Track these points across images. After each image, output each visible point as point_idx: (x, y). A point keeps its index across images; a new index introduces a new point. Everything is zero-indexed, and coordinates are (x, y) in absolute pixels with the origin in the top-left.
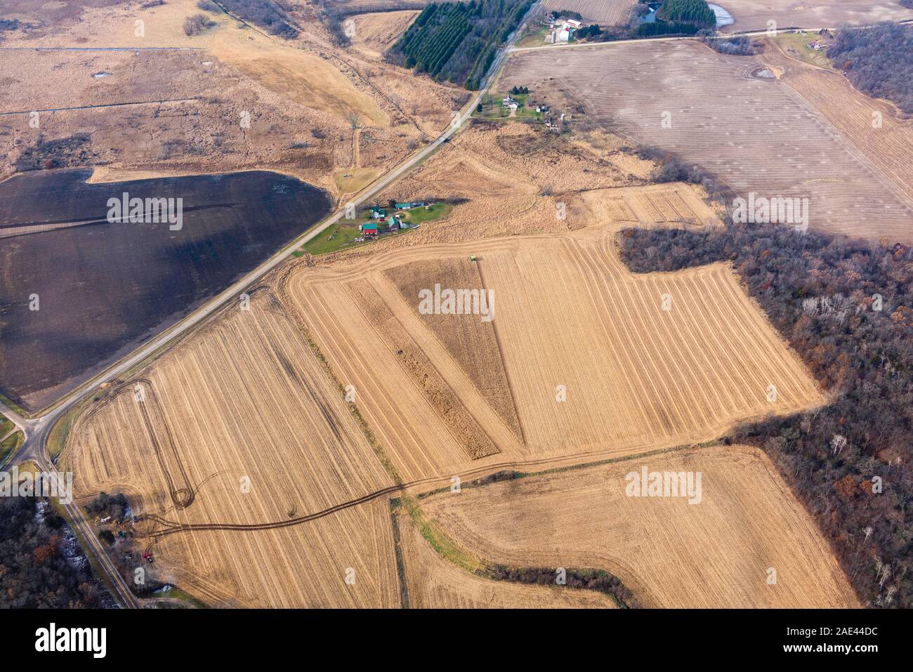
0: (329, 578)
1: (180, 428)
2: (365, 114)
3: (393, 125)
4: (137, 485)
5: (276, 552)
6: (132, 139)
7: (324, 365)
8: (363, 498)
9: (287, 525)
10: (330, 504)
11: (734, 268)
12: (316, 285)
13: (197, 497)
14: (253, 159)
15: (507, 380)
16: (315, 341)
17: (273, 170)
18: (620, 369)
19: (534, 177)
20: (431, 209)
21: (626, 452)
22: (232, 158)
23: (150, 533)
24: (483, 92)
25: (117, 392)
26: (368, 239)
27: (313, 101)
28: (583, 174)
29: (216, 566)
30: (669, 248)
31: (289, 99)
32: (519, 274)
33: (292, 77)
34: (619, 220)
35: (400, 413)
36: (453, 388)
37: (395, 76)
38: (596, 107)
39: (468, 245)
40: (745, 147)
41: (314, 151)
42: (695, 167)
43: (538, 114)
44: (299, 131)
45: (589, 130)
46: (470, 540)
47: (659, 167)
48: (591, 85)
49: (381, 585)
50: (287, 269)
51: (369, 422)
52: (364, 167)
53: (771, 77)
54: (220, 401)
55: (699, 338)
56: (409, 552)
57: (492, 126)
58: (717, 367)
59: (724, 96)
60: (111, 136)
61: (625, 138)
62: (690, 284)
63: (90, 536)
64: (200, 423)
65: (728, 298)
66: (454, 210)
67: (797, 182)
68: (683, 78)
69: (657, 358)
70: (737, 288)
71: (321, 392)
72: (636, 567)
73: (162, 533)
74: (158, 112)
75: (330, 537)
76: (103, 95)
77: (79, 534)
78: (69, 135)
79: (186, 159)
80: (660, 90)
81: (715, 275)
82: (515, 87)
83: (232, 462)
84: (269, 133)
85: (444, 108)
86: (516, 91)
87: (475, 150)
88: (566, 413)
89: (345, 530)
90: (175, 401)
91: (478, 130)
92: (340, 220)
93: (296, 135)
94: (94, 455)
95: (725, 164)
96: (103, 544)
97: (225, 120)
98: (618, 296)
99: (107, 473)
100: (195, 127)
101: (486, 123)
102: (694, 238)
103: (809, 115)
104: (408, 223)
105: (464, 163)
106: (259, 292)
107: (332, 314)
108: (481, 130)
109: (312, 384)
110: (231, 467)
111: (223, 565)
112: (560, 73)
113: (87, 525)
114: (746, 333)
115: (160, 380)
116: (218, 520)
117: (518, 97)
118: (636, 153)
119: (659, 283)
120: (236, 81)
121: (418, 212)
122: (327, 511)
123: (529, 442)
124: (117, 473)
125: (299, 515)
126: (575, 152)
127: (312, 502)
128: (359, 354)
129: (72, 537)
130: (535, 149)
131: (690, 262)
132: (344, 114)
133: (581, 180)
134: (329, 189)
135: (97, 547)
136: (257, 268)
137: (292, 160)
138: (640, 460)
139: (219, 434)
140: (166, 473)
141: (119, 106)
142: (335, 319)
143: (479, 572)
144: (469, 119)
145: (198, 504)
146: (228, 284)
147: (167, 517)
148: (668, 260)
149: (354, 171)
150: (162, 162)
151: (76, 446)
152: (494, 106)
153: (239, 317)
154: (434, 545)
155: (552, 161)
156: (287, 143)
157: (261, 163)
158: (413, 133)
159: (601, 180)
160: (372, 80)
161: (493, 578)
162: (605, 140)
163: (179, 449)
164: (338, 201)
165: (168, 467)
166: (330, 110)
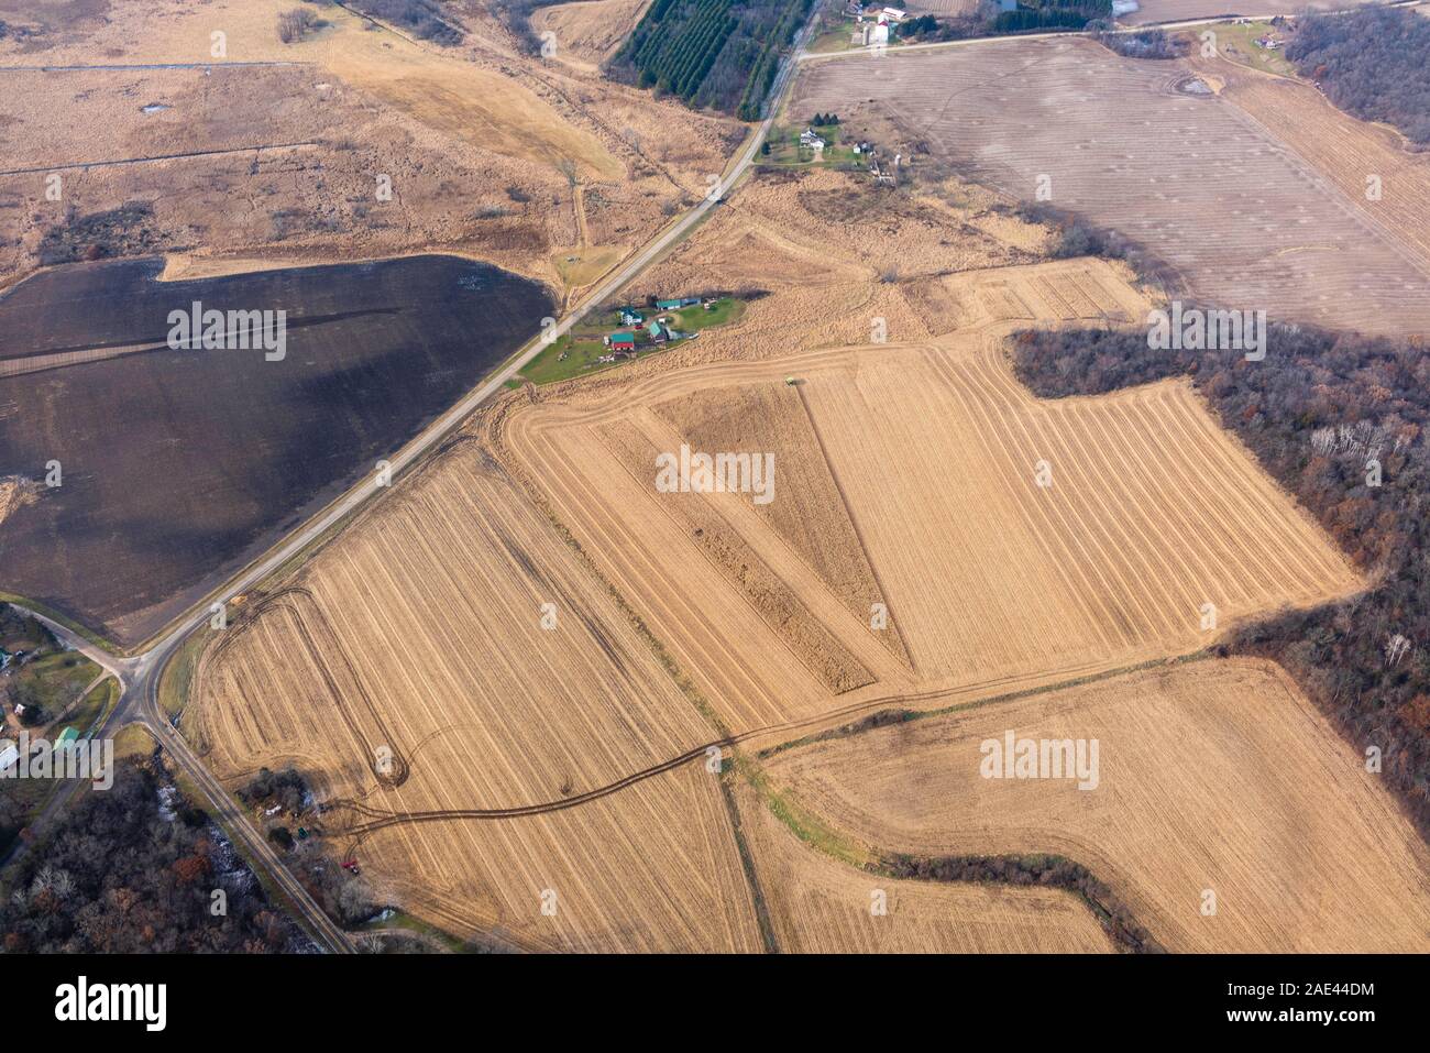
0: (639, 886)
1: (369, 662)
2: (587, 162)
3: (633, 179)
4: (314, 755)
5: (551, 850)
6: (221, 209)
7: (580, 556)
8: (674, 761)
9: (561, 808)
10: (624, 772)
11: (1195, 386)
12: (551, 432)
13: (413, 769)
14: (419, 237)
15: (872, 570)
16: (561, 519)
17: (453, 254)
18: (1042, 546)
19: (864, 255)
20: (713, 309)
21: (1070, 674)
22: (386, 236)
23: (348, 828)
24: (767, 123)
25: (260, 609)
26: (621, 357)
27: (501, 142)
28: (940, 248)
29: (462, 877)
30: (1091, 360)
31: (463, 140)
32: (865, 405)
33: (461, 105)
34: (1006, 319)
35: (711, 626)
36: (789, 584)
37: (625, 102)
38: (945, 143)
39: (778, 363)
40: (1182, 201)
41: (515, 221)
42: (1113, 234)
43: (857, 156)
44: (486, 191)
45: (939, 179)
46: (849, 818)
47: (1055, 234)
48: (934, 110)
49: (723, 893)
50: (500, 407)
51: (664, 642)
52: (596, 244)
53: (1207, 91)
54: (424, 616)
55: (1156, 495)
56: (757, 840)
57: (789, 176)
58: (1190, 539)
59: (1141, 123)
60: (186, 206)
61: (997, 191)
62: (1130, 413)
63: (252, 838)
64: (400, 653)
65: (1191, 432)
66: (748, 308)
67: (1268, 253)
68: (1073, 95)
69: (1096, 529)
70: (1205, 418)
71: (582, 600)
72: (1108, 848)
73: (366, 827)
74: (255, 165)
75: (631, 824)
76: (163, 140)
77: (234, 835)
78: (117, 205)
79: (312, 238)
80: (1040, 116)
81: (1166, 397)
82: (818, 116)
83: (459, 712)
84: (439, 194)
85: (710, 149)
86: (819, 121)
87: (768, 215)
88: (969, 617)
89: (652, 811)
90: (354, 620)
91: (767, 183)
92: (572, 328)
93: (483, 198)
94: (237, 710)
95: (1155, 226)
96: (275, 849)
97: (366, 176)
98: (1023, 435)
99: (263, 737)
100: (319, 187)
101: (778, 172)
102: (1128, 342)
103: (1273, 149)
104: (680, 331)
105: (753, 234)
106: (460, 446)
107: (582, 477)
108: (772, 183)
109: (567, 586)
110: (459, 720)
111: (472, 873)
112: (885, 91)
113: (244, 820)
114: (1228, 486)
115: (324, 588)
116: (452, 804)
117: (822, 130)
118: (1018, 213)
119: (1083, 413)
120: (372, 113)
121: (693, 313)
122: (620, 782)
123: (919, 664)
124: (279, 737)
125: (577, 791)
126: (922, 214)
127: (595, 771)
128: (634, 538)
129: (224, 840)
130: (860, 212)
131: (1127, 380)
132: (554, 163)
133: (938, 258)
134: (547, 281)
135: (266, 855)
136: (452, 409)
137: (482, 237)
138: (1093, 685)
139: (432, 670)
140: (357, 734)
141: (192, 157)
142: (588, 484)
143: (870, 868)
144: (752, 167)
145: (416, 780)
146: (410, 434)
147: (370, 802)
148: (1093, 377)
149: (583, 251)
150: (275, 244)
151: (207, 698)
152: (787, 145)
153: (436, 487)
154: (795, 829)
155: (889, 230)
156: (472, 208)
157: (434, 243)
158: (668, 191)
159: (969, 257)
160: (589, 107)
161: (893, 875)
162: (967, 194)
163: (373, 696)
164: (565, 299)
165: (359, 725)
166: (530, 156)
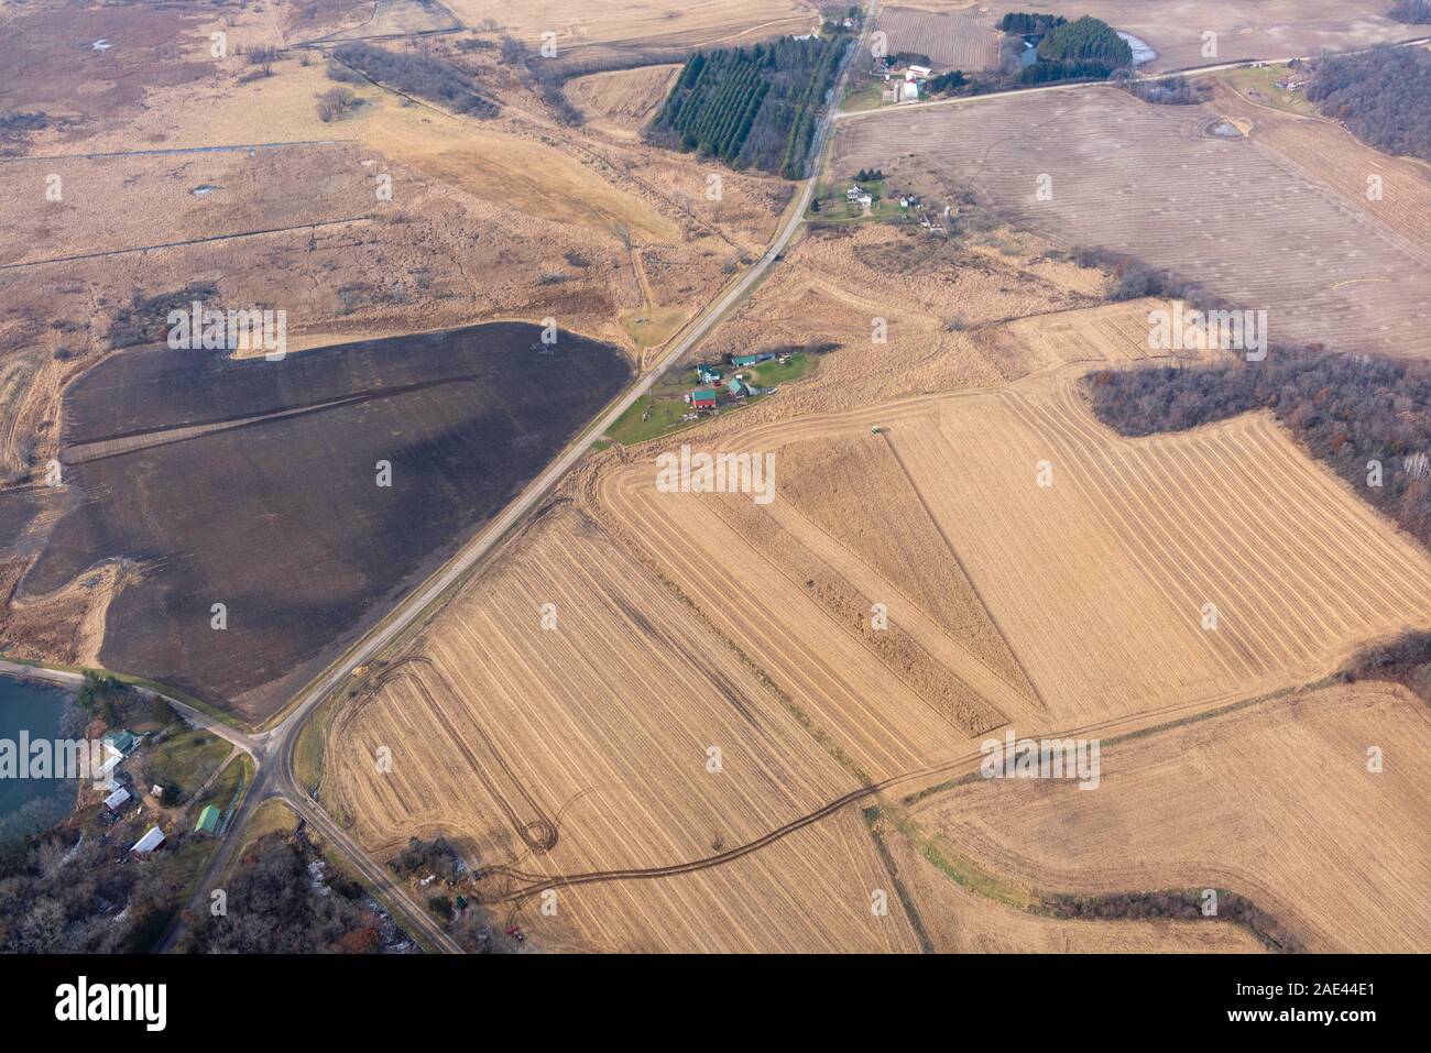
0: (806, 939)
1: (501, 728)
2: (640, 226)
3: (689, 240)
4: (461, 823)
5: (713, 907)
6: (284, 285)
7: (694, 612)
8: (820, 811)
9: (716, 864)
10: (772, 825)
11: (1278, 419)
12: (646, 491)
13: (561, 832)
14: (485, 306)
15: (987, 612)
16: (670, 577)
17: (522, 320)
18: (1152, 582)
19: (927, 305)
20: (788, 363)
21: (1201, 707)
22: (452, 306)
23: (506, 894)
24: (812, 181)
25: (382, 679)
26: (704, 414)
27: (553, 210)
28: (1001, 296)
29: (628, 938)
30: (1170, 398)
31: (514, 210)
32: (954, 451)
33: (507, 175)
34: (1077, 361)
35: (836, 677)
36: (907, 630)
37: (669, 166)
38: (990, 193)
39: (862, 413)
40: (1230, 240)
41: (578, 286)
42: (1170, 275)
43: (905, 209)
44: (546, 258)
45: (989, 228)
46: (1004, 861)
47: (1112, 276)
48: (974, 162)
49: (890, 942)
50: (592, 469)
51: (792, 694)
52: (662, 305)
53: (1235, 133)
54: (550, 681)
55: (1257, 528)
56: (916, 887)
57: (841, 231)
58: (1298, 568)
59: (1177, 167)
60: (250, 284)
61: (1048, 237)
62: (1218, 448)
63: (411, 909)
64: (530, 717)
65: (1282, 464)
66: (822, 363)
67: (1323, 287)
68: (1106, 143)
69: (1202, 563)
70: (1292, 449)
71: (703, 655)
72: (1268, 879)
73: (524, 893)
74: (313, 241)
75: (787, 876)
76: (218, 221)
77: (391, 907)
78: (181, 286)
79: (380, 311)
80: (1078, 163)
81: (1250, 430)
82: (862, 172)
83: (598, 772)
84: (499, 263)
85: (759, 208)
86: (864, 177)
87: (827, 270)
88: (1091, 655)
89: (807, 863)
90: (478, 685)
91: (821, 239)
92: (651, 387)
93: (543, 264)
94: (374, 782)
95: (1207, 266)
96: (435, 919)
97: (424, 248)
98: (1114, 473)
99: (405, 807)
100: (379, 261)
101: (830, 227)
102: (1204, 378)
103: (1310, 187)
104: (758, 387)
105: (815, 289)
106: (558, 508)
107: (684, 534)
108: (825, 239)
109: (686, 643)
110: (600, 781)
111: (637, 934)
112: (923, 146)
113: (400, 891)
114: (1327, 515)
115: (443, 655)
116: (607, 865)
117: (868, 185)
118: (1072, 258)
119: (1171, 449)
120: (421, 187)
121: (769, 368)
122: (769, 836)
123: (1050, 703)
124: (421, 806)
125: (728, 846)
126: (977, 263)
127: (743, 825)
128: (746, 592)
129: (382, 912)
130: (917, 263)
131: (1209, 415)
132: (608, 228)
133: (1001, 305)
134: (619, 342)
135: (427, 925)
136: (544, 472)
137: (548, 302)
138: (1227, 717)
139: (565, 732)
140: (499, 799)
141: (249, 237)
142: (690, 540)
143: (1033, 910)
144: (804, 224)
145: (566, 843)
146: (506, 499)
147: (523, 867)
148: (1176, 414)
149: (650, 312)
150: (343, 318)
151: (343, 770)
152: (835, 201)
153: (540, 549)
154: (951, 874)
155: (948, 280)
156: (536, 275)
157: (501, 310)
158: (725, 251)
159: (1031, 303)
160: (634, 172)
161: (1058, 916)
162: (1018, 241)
163: (509, 761)
164: (639, 360)
165: (499, 790)
166: (583, 222)
